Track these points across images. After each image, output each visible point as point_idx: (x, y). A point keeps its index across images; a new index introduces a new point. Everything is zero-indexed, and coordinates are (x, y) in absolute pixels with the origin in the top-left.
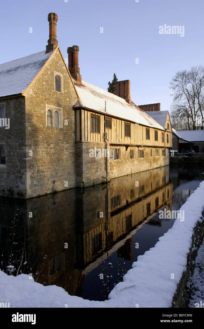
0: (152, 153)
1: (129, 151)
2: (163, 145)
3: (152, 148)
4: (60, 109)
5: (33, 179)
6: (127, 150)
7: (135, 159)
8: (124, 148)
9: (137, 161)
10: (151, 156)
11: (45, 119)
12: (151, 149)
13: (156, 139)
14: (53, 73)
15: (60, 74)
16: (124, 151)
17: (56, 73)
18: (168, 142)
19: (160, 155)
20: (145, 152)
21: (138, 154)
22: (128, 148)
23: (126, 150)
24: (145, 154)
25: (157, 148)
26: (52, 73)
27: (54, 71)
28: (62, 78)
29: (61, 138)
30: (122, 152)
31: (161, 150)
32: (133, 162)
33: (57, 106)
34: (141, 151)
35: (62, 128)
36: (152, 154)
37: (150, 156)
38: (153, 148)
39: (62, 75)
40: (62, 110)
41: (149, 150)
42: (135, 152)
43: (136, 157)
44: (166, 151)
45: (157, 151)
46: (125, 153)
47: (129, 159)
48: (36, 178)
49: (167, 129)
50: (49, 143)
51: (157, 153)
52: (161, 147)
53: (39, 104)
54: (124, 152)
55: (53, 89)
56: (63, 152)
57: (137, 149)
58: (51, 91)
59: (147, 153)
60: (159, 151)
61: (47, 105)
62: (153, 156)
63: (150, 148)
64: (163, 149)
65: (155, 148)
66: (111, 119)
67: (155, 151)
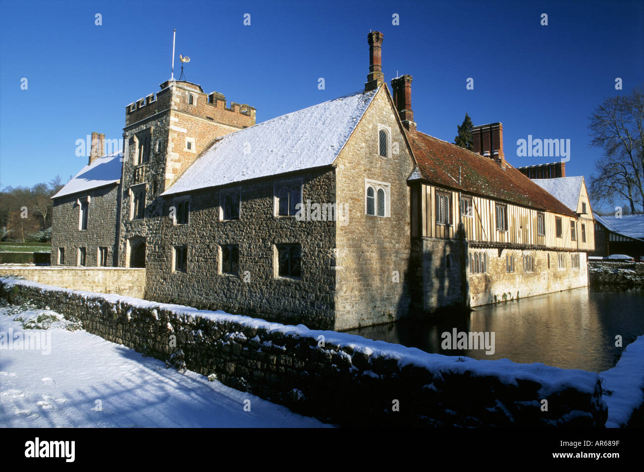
0: (550, 261)
1: (505, 258)
2: (573, 245)
3: (549, 252)
4: (387, 185)
5: (345, 301)
6: (501, 256)
7: (515, 273)
8: (496, 251)
9: (521, 276)
10: (549, 267)
11: (364, 203)
12: (548, 255)
13: (559, 233)
14: (377, 126)
15: (386, 127)
16: (495, 256)
17: (380, 127)
18: (584, 240)
19: (566, 266)
20: (536, 259)
21: (521, 263)
22: (503, 252)
23: (499, 256)
24: (536, 263)
25: (561, 253)
26: (375, 128)
27: (378, 124)
28: (390, 134)
29: (387, 234)
30: (491, 259)
31: (568, 255)
32: (513, 278)
33: (381, 180)
34: (528, 258)
35: (390, 216)
36: (551, 264)
37: (547, 267)
38: (552, 252)
39: (390, 129)
40: (390, 186)
41: (545, 255)
42: (516, 260)
43: (517, 270)
44: (581, 259)
45: (561, 259)
46: (497, 260)
47: (504, 273)
48: (349, 301)
49: (582, 214)
50: (369, 243)
51: (561, 261)
52: (570, 251)
53: (356, 178)
54: (495, 260)
55: (377, 153)
56: (390, 258)
57: (521, 255)
58: (373, 156)
59: (539, 262)
60: (564, 257)
61: (367, 180)
62: (553, 267)
63: (547, 252)
64: (574, 254)
65: (556, 251)
66: (471, 198)
67: (556, 258)
